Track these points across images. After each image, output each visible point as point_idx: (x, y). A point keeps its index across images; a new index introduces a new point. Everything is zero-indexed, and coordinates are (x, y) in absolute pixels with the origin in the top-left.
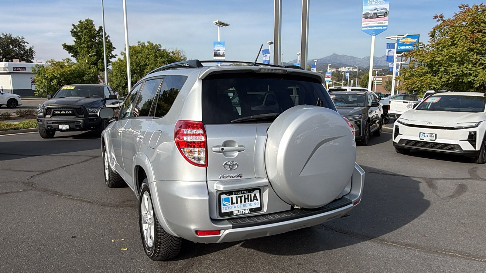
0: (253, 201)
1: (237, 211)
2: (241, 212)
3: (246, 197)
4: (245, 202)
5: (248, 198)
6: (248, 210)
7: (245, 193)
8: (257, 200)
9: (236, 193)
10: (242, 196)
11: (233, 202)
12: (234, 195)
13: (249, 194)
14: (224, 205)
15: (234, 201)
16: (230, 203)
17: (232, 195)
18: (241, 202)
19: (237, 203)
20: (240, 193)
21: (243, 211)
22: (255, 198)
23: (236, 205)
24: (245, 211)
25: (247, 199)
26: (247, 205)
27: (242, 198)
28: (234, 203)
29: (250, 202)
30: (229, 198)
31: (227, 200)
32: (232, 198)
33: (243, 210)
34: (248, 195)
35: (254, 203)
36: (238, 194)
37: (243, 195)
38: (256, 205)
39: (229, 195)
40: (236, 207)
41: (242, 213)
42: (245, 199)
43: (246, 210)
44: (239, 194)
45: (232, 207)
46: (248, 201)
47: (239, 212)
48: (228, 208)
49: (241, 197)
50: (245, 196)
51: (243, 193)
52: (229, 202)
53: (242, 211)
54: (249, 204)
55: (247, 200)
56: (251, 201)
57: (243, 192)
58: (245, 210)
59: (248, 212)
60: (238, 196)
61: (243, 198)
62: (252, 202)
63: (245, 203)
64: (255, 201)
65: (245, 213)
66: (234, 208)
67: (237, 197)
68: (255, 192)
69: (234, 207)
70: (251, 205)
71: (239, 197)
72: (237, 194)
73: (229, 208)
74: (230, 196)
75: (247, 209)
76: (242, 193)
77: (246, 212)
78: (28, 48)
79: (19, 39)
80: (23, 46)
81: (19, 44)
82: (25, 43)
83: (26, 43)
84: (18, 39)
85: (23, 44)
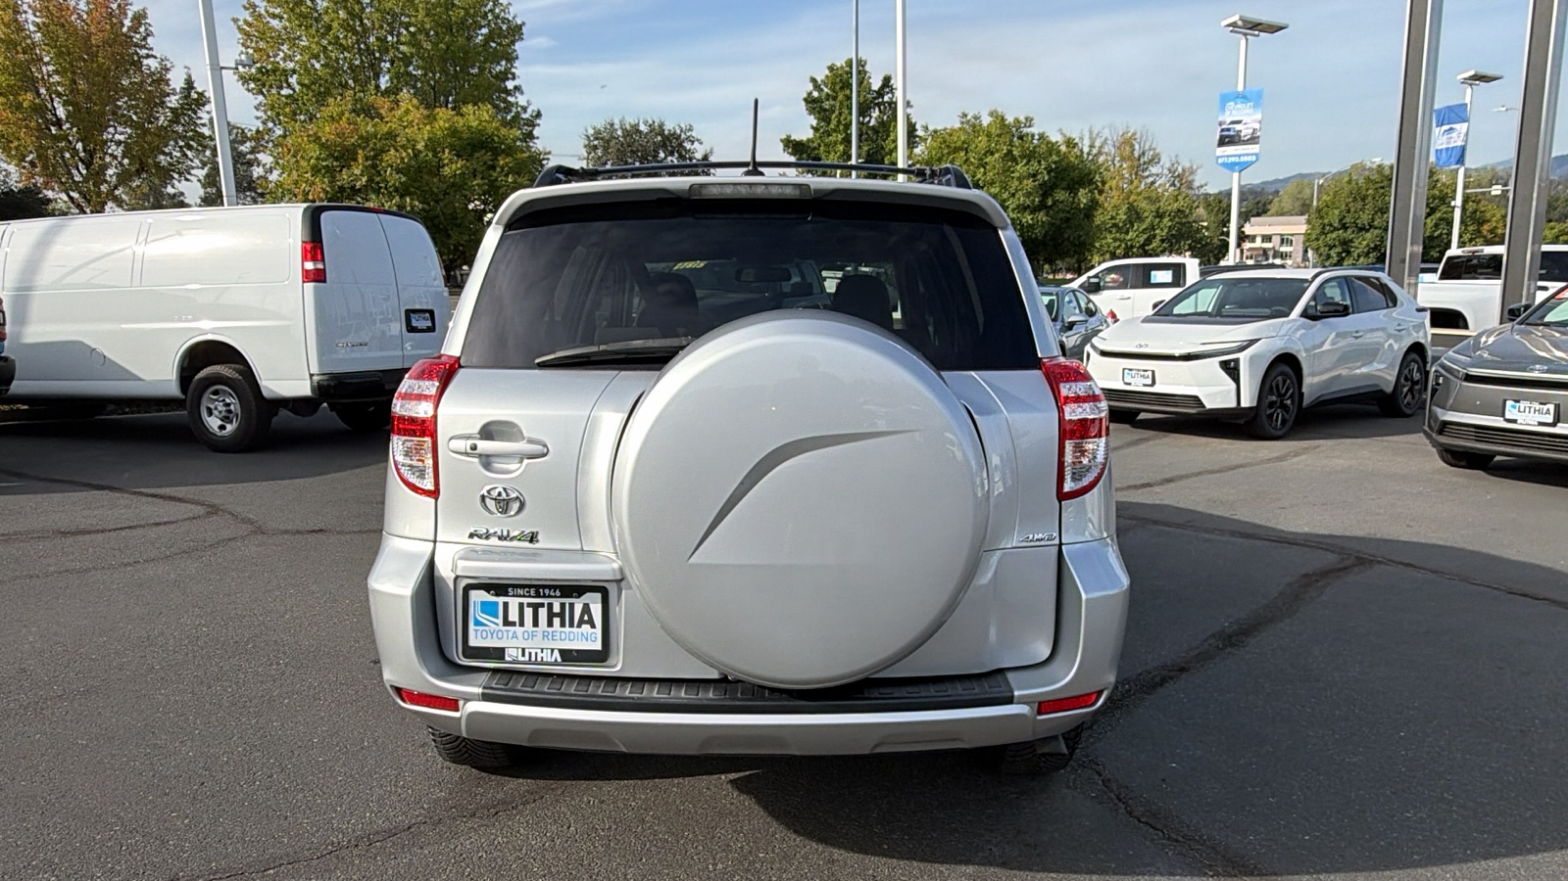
0: (579, 626)
1: (518, 648)
2: (530, 654)
3: (556, 609)
4: (550, 624)
5: (561, 615)
6: (556, 653)
7: (550, 596)
8: (593, 626)
9: (520, 591)
10: (542, 605)
11: (511, 619)
12: (513, 596)
13: (567, 601)
14: (478, 623)
15: (514, 616)
16: (500, 621)
17: (506, 594)
18: (536, 624)
19: (522, 624)
20: (532, 592)
21: (536, 654)
22: (586, 618)
23: (517, 628)
24: (544, 655)
25: (557, 615)
26: (558, 638)
27: (540, 609)
28: (513, 624)
29: (567, 629)
30: (496, 603)
31: (489, 609)
32: (506, 605)
33: (539, 651)
34: (563, 606)
35: (582, 634)
36: (524, 596)
37: (546, 601)
38: (587, 640)
39: (497, 595)
40: (520, 636)
41: (533, 659)
42: (551, 615)
43: (549, 651)
44: (530, 596)
45: (505, 634)
46: (563, 625)
47: (523, 655)
48: (489, 635)
49: (536, 607)
50: (550, 606)
51: (544, 596)
52: (497, 617)
53: (533, 652)
54: (563, 635)
55: (557, 621)
56: (571, 625)
57: (544, 594)
58: (545, 651)
59: (553, 660)
60: (526, 601)
61: (543, 613)
62: (575, 630)
63: (550, 629)
64: (584, 626)
65: (545, 660)
66: (513, 637)
67: (521, 606)
68: (588, 597)
69: (510, 634)
70: (572, 638)
71: (529, 605)
72: (520, 596)
73: (495, 635)
74: (501, 600)
75: (552, 650)
76: (538, 595)
77: (547, 657)
78: (699, 156)
79: (681, 131)
80: (689, 150)
81: (680, 145)
82: (693, 142)
83: (696, 143)
84: (678, 132)
85: (688, 145)
